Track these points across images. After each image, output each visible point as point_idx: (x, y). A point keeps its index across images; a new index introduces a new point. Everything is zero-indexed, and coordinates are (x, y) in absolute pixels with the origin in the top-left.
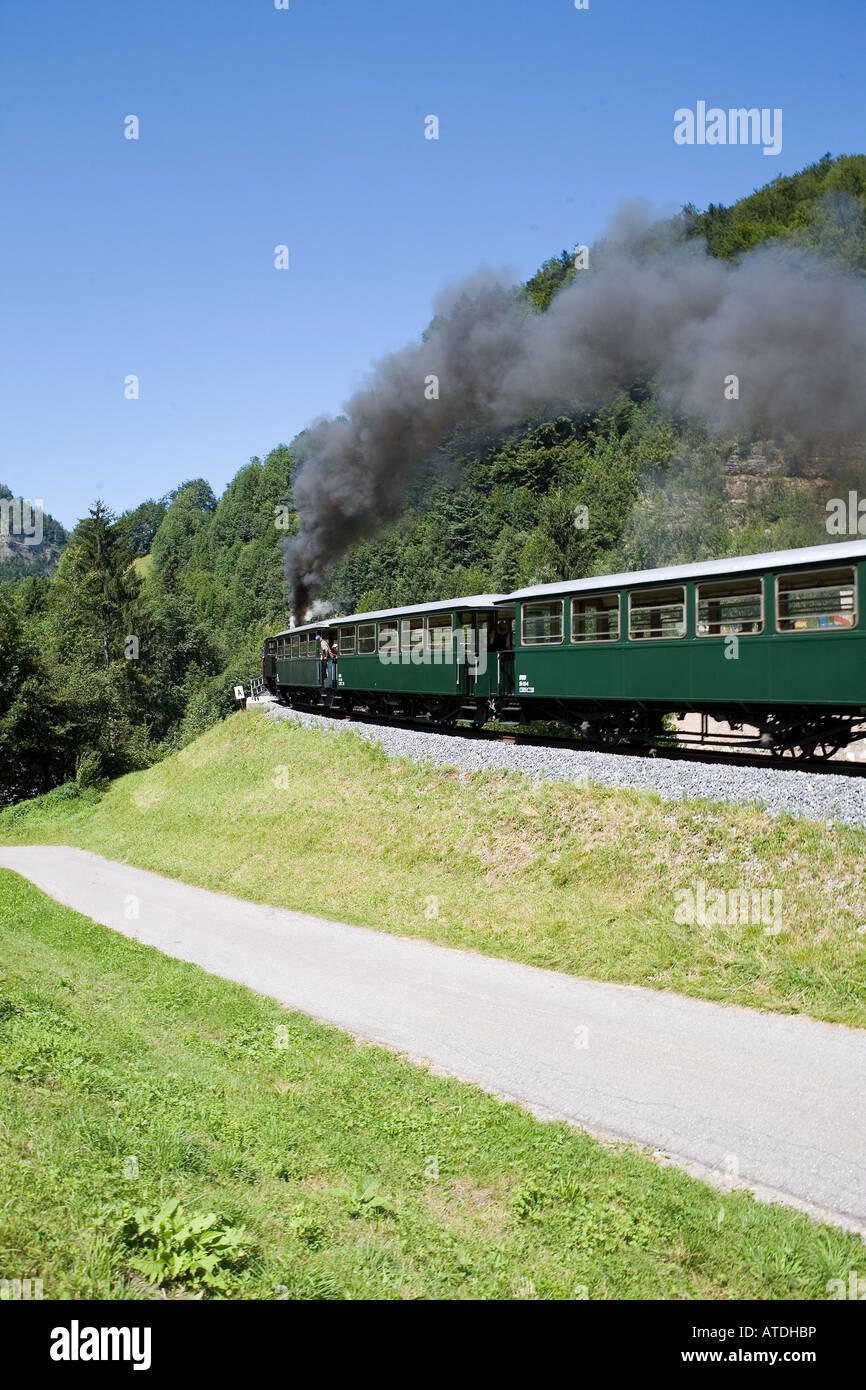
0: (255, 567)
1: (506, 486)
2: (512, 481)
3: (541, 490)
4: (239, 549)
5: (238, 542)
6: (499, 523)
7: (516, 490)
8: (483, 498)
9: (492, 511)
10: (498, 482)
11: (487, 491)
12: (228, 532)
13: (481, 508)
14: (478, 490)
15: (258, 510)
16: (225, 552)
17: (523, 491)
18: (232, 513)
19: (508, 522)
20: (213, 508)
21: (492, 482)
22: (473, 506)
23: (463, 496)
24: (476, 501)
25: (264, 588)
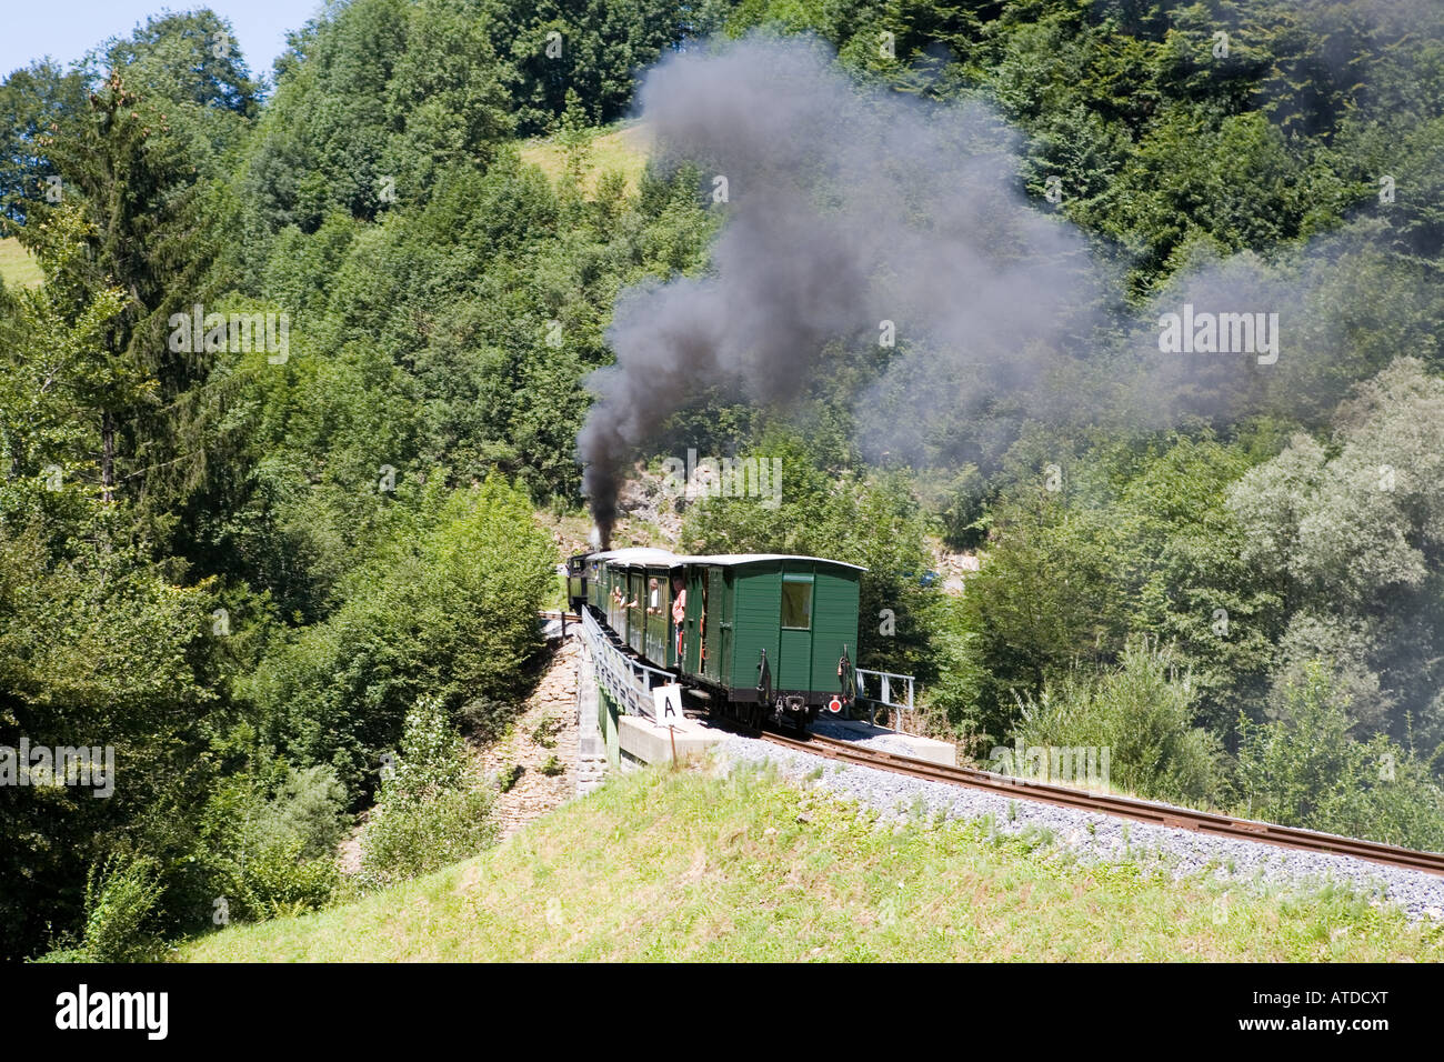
0: (393, 298)
1: (1198, 109)
2: (1217, 94)
3: (1312, 127)
4: (342, 241)
5: (338, 218)
6: (1171, 221)
7: (1230, 123)
8: (1124, 140)
9: (1149, 183)
10: (1174, 94)
11: (1137, 120)
12: (305, 183)
13: (1117, 170)
14: (1107, 111)
15: (400, 125)
16: (295, 246)
17: (1252, 126)
18: (320, 124)
19: (1200, 221)
20: (244, 103)
21: (1155, 94)
22: (1090, 164)
23: (1062, 129)
24: (1100, 149)
25: (420, 364)
